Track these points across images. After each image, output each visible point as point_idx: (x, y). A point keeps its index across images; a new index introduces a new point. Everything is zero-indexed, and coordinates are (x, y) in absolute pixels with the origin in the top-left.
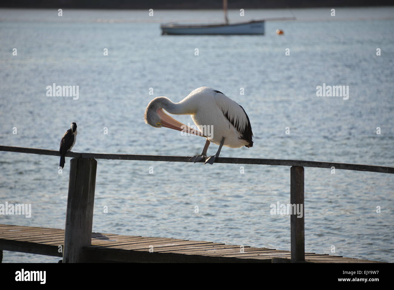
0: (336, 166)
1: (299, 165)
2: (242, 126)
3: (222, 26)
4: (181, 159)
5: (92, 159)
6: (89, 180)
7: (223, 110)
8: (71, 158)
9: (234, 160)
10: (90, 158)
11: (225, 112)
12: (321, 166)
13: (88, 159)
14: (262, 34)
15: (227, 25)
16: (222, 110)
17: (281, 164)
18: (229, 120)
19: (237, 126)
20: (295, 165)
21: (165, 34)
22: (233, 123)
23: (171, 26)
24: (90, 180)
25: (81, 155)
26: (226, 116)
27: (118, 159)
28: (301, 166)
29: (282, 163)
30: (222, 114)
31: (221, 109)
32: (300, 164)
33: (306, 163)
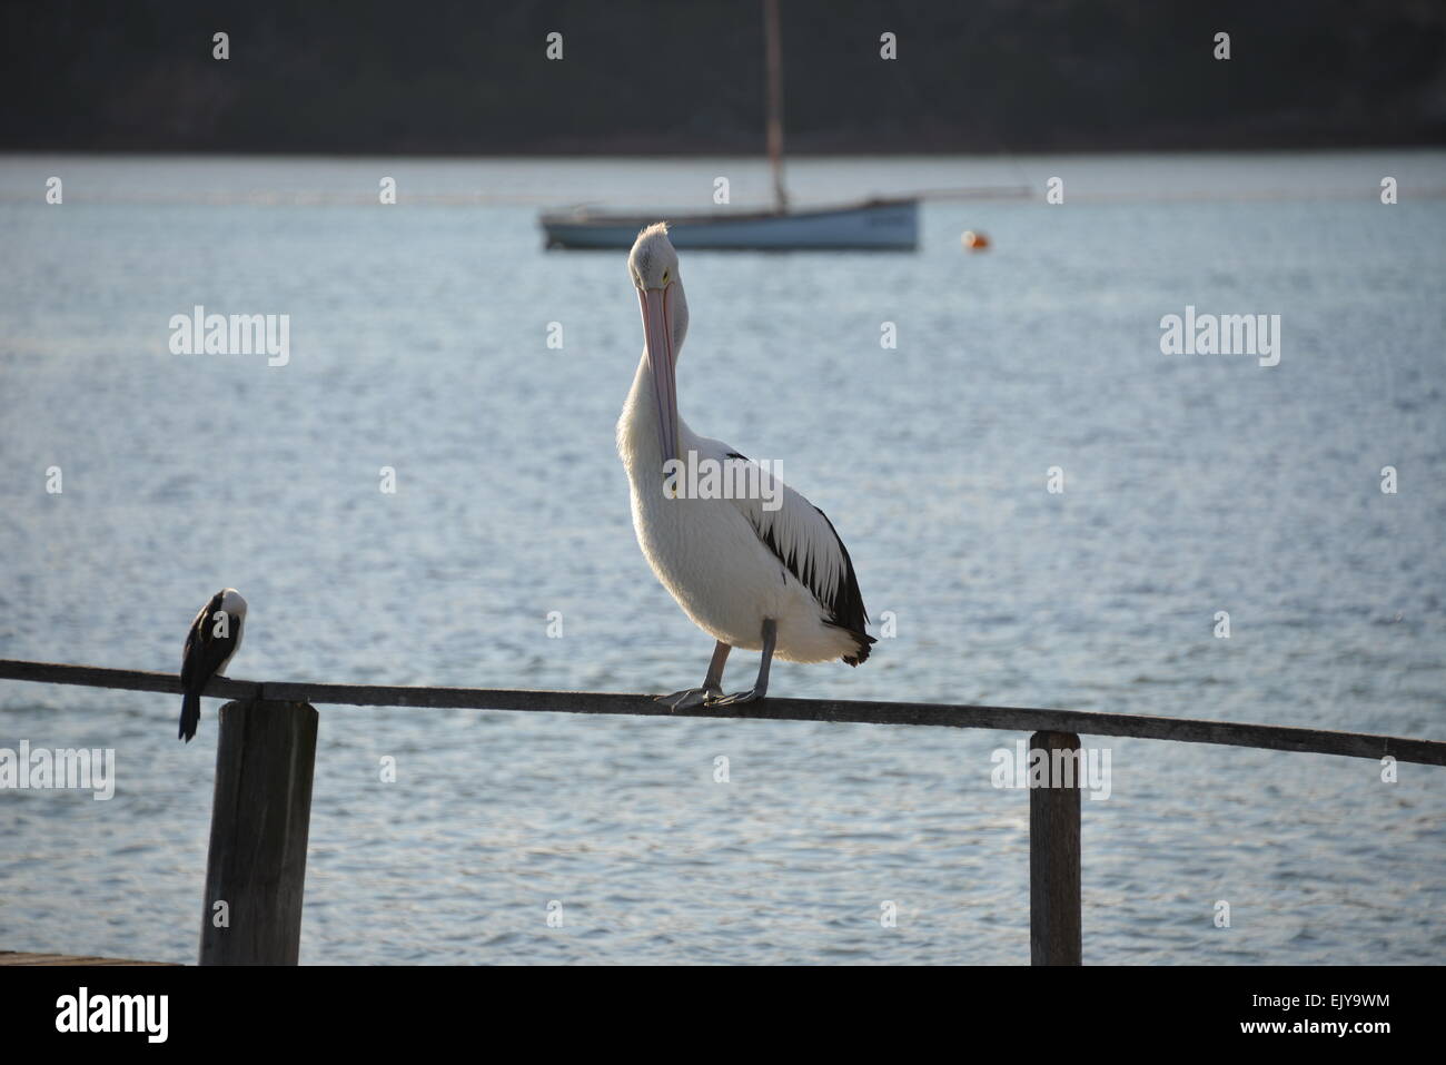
0: (1200, 731)
1: (1062, 727)
2: (828, 580)
3: (763, 217)
4: (627, 703)
5: (299, 705)
6: (286, 783)
7: (757, 522)
8: (226, 701)
9: (824, 707)
10: (291, 702)
11: (764, 528)
12: (1144, 732)
13: (287, 704)
14: (907, 246)
15: (781, 215)
16: (754, 522)
17: (994, 722)
18: (781, 557)
19: (809, 580)
20: (1047, 726)
21: (557, 248)
22: (793, 568)
23: (577, 217)
24: (292, 783)
25: (260, 688)
26: (769, 540)
27: (396, 703)
28: (1070, 731)
29: (1000, 720)
30: (754, 537)
31: (748, 514)
32: (1065, 722)
33: (1089, 722)
